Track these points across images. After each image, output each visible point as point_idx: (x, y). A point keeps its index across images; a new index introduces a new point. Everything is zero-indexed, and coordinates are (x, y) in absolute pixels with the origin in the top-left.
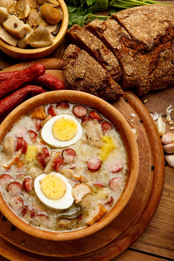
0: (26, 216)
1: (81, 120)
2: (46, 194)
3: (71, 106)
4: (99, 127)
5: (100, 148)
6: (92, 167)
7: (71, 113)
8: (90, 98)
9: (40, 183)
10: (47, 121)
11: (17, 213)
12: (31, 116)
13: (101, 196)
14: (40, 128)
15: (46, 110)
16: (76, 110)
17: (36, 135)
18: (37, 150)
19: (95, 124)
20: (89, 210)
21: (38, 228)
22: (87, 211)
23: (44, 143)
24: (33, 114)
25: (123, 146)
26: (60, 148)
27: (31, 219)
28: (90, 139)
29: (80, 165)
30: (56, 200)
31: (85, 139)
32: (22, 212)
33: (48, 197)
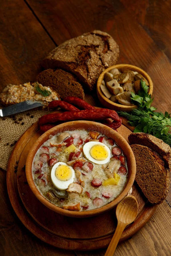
0: (36, 175)
1: (112, 156)
2: (56, 172)
3: (115, 145)
4: (119, 166)
5: (108, 177)
7: (111, 149)
8: (130, 151)
9: (59, 166)
10: (94, 141)
11: (33, 169)
12: (88, 133)
13: (84, 201)
14: (87, 141)
15: (99, 136)
16: (115, 149)
17: (82, 143)
18: (75, 150)
19: (118, 163)
20: (70, 201)
21: (36, 185)
22: (69, 201)
23: (82, 150)
24: (91, 133)
25: (122, 188)
26: (88, 160)
27: (37, 178)
28: (108, 168)
29: (89, 177)
30: (58, 179)
31: (105, 166)
32: (36, 171)
33: (56, 175)
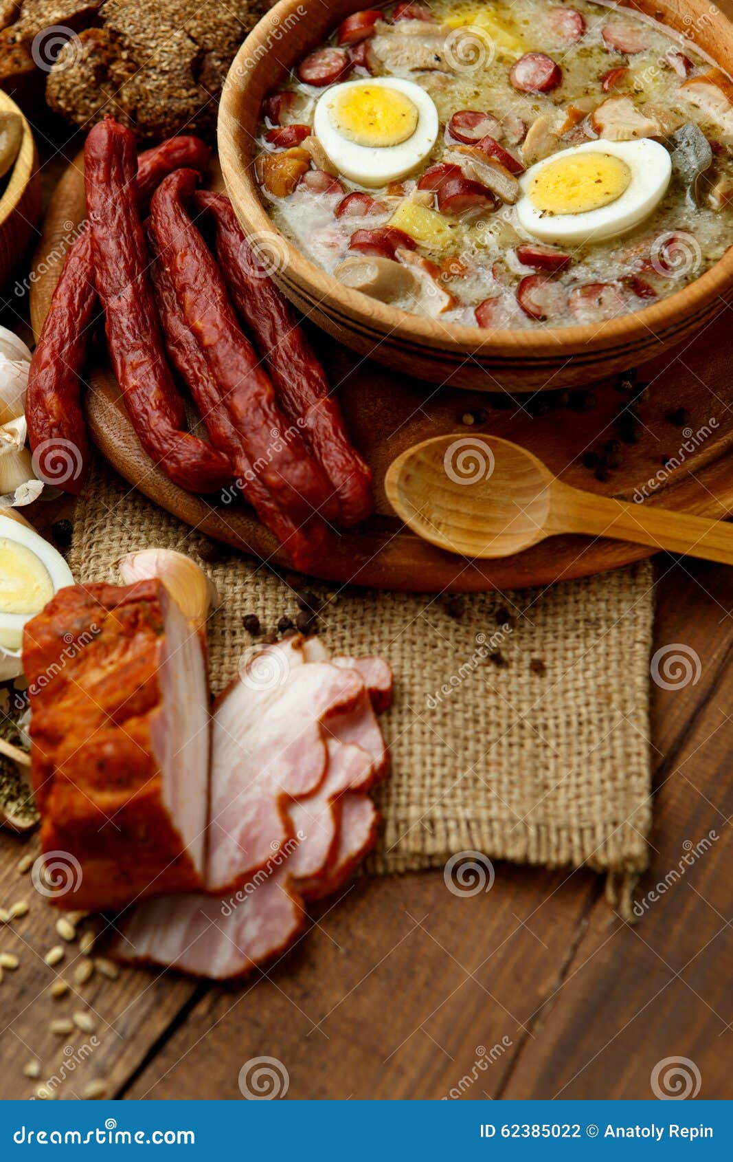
0: (658, 287)
2: (600, 203)
6: (542, 79)
9: (552, 214)
14: (334, 179)
16: (311, 74)
17: (358, 195)
19: (392, 32)
26: (439, 142)
28: (439, 60)
29: (522, 109)
30: (631, 178)
32: (641, 296)
33: (614, 197)
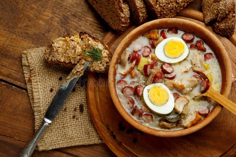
0: (135, 115)
2: (152, 101)
8: (196, 27)
9: (148, 92)
10: (160, 42)
11: (128, 111)
12: (146, 37)
14: (154, 46)
15: (160, 33)
24: (149, 35)
27: (139, 117)
30: (159, 106)
32: (133, 112)
33: (153, 103)
